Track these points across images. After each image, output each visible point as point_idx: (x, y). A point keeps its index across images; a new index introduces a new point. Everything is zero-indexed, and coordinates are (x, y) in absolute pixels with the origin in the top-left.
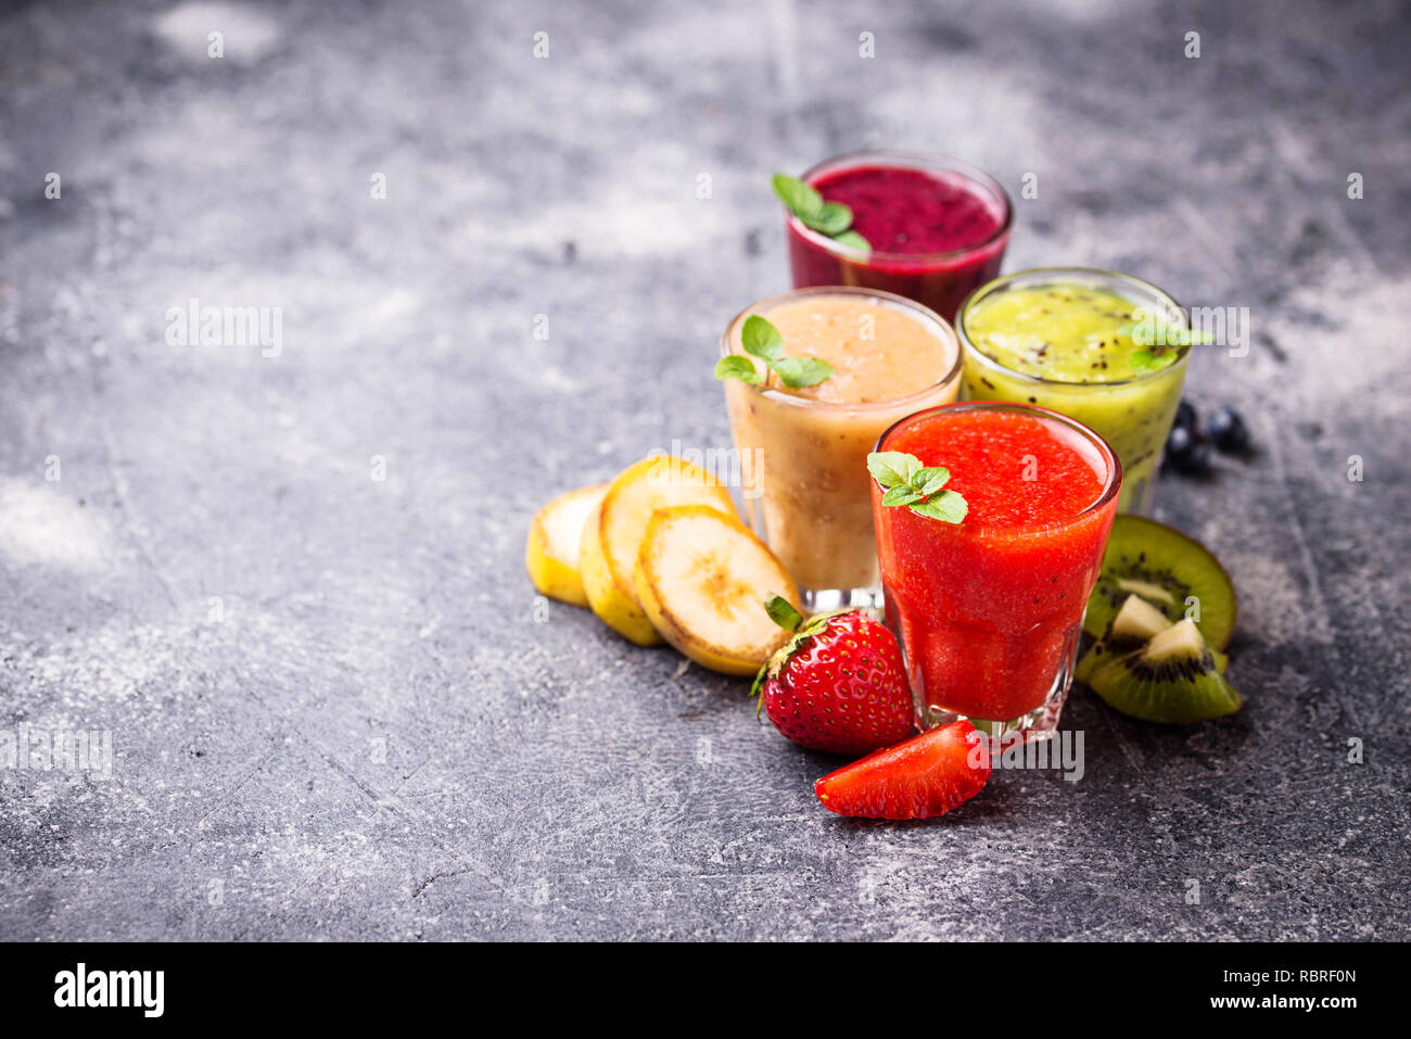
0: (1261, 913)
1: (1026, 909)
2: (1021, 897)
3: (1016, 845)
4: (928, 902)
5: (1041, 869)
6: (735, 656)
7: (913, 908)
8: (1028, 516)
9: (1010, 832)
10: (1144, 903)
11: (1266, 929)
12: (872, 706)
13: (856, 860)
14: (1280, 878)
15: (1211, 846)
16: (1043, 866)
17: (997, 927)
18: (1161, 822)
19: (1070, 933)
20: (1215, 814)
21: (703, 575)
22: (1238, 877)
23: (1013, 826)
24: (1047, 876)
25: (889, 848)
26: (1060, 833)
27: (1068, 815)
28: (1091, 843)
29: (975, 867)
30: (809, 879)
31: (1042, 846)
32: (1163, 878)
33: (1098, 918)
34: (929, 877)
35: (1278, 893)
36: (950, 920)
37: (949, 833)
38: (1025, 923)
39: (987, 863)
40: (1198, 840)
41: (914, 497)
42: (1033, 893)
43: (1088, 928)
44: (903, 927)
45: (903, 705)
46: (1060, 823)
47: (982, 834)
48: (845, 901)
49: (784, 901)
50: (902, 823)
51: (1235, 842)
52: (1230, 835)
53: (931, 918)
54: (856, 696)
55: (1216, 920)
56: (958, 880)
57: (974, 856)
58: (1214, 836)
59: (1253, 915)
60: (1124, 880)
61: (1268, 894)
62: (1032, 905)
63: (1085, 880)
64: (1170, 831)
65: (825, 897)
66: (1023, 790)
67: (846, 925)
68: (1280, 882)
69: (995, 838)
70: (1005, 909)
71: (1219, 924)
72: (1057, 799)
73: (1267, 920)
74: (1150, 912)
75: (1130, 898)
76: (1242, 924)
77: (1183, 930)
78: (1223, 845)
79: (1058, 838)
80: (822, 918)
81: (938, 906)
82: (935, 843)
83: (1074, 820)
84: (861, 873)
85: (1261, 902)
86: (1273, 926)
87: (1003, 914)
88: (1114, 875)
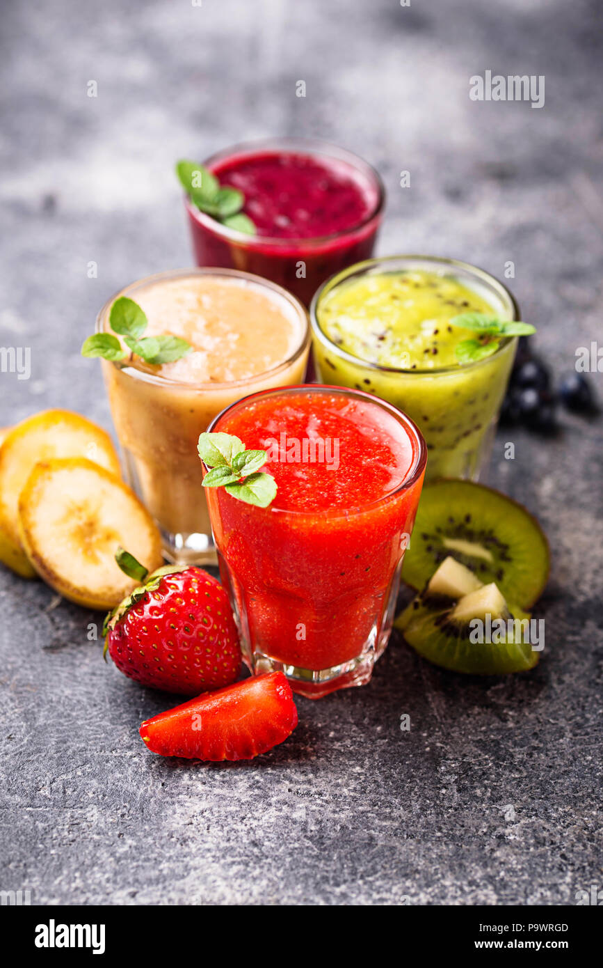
0: (522, 870)
1: (309, 856)
2: (308, 843)
3: (314, 790)
4: (224, 844)
5: (332, 815)
6: (97, 596)
7: (209, 850)
8: (334, 499)
9: (311, 776)
10: (418, 854)
11: (523, 886)
12: (198, 657)
13: (168, 799)
14: (545, 834)
15: (490, 798)
16: (334, 812)
17: (280, 873)
18: (448, 772)
19: (345, 881)
20: (498, 766)
21: (75, 523)
22: (507, 831)
23: (315, 770)
24: (335, 822)
25: (200, 787)
26: (356, 779)
27: (367, 762)
28: (382, 790)
29: (272, 811)
30: (123, 815)
31: (337, 792)
32: (440, 830)
33: (373, 868)
34: (229, 819)
35: (541, 849)
36: (239, 863)
37: (256, 775)
38: (307, 870)
39: (285, 808)
40: (478, 792)
41: (233, 479)
42: (319, 840)
43: (362, 877)
44: (196, 869)
45: (228, 654)
46: (358, 769)
47: (286, 777)
48: (150, 840)
49: (96, 837)
50: (216, 765)
51: (512, 795)
52: (508, 788)
53: (222, 861)
54: (182, 648)
55: (480, 874)
56: (255, 823)
57: (274, 799)
58: (494, 789)
59: (514, 872)
60: (405, 831)
61: (532, 849)
62: (316, 852)
63: (368, 828)
64: (456, 782)
65: (133, 834)
66: (332, 734)
67: (147, 864)
68: (544, 838)
69: (297, 782)
70: (291, 854)
71: (482, 879)
72: (360, 744)
73: (526, 877)
74: (421, 863)
75: (406, 848)
76: (502, 879)
77: (447, 883)
78: (500, 798)
79: (353, 784)
80: (125, 856)
81: (232, 848)
82: (242, 784)
83: (372, 767)
84: (170, 812)
85: (523, 858)
86: (530, 883)
87: (288, 859)
88: (396, 824)
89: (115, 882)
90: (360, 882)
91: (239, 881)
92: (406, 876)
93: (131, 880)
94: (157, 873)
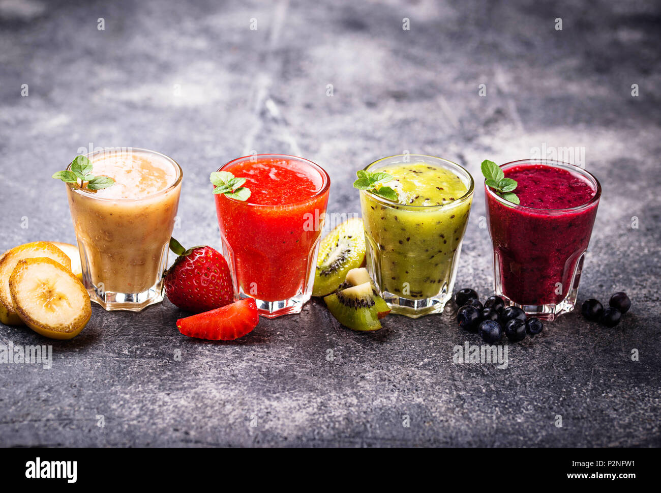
0: (372, 390)
1: (261, 381)
2: (261, 376)
3: (266, 355)
4: (217, 376)
5: (275, 366)
7: (209, 378)
9: (266, 349)
10: (318, 383)
11: (372, 397)
12: (212, 290)
13: (190, 357)
14: (386, 376)
15: (358, 361)
16: (276, 364)
17: (245, 388)
18: (339, 351)
19: (279, 392)
20: (364, 348)
22: (366, 375)
23: (268, 347)
24: (276, 368)
25: (207, 352)
26: (289, 351)
27: (295, 345)
28: (302, 356)
29: (244, 363)
30: (165, 363)
31: (279, 356)
32: (331, 373)
33: (294, 387)
34: (221, 366)
35: (383, 383)
36: (224, 383)
37: (237, 348)
38: (259, 387)
39: (250, 362)
40: (353, 359)
41: (228, 190)
42: (267, 375)
43: (288, 391)
44: (201, 385)
45: (227, 291)
46: (291, 347)
47: (252, 350)
48: (179, 373)
49: (151, 371)
50: (216, 343)
51: (370, 360)
52: (369, 357)
53: (216, 382)
54: (203, 284)
56: (234, 368)
57: (245, 358)
58: (361, 357)
59: (368, 391)
60: (313, 373)
61: (378, 382)
62: (265, 380)
63: (293, 371)
64: (341, 354)
65: (170, 370)
66: (278, 333)
67: (177, 382)
68: (385, 379)
69: (258, 352)
70: (252, 380)
71: (350, 393)
72: (293, 338)
73: (374, 393)
74: (319, 386)
75: (312, 380)
76: (361, 394)
77: (332, 394)
78: (364, 362)
79: (287, 354)
80: (166, 379)
81: (221, 377)
82: (229, 352)
83: (298, 347)
84: (190, 362)
85: (373, 386)
86: (376, 396)
87: (250, 382)
88: (308, 370)
89: (159, 389)
90: (287, 393)
91: (224, 390)
92: (311, 391)
93: (168, 388)
94: (181, 386)
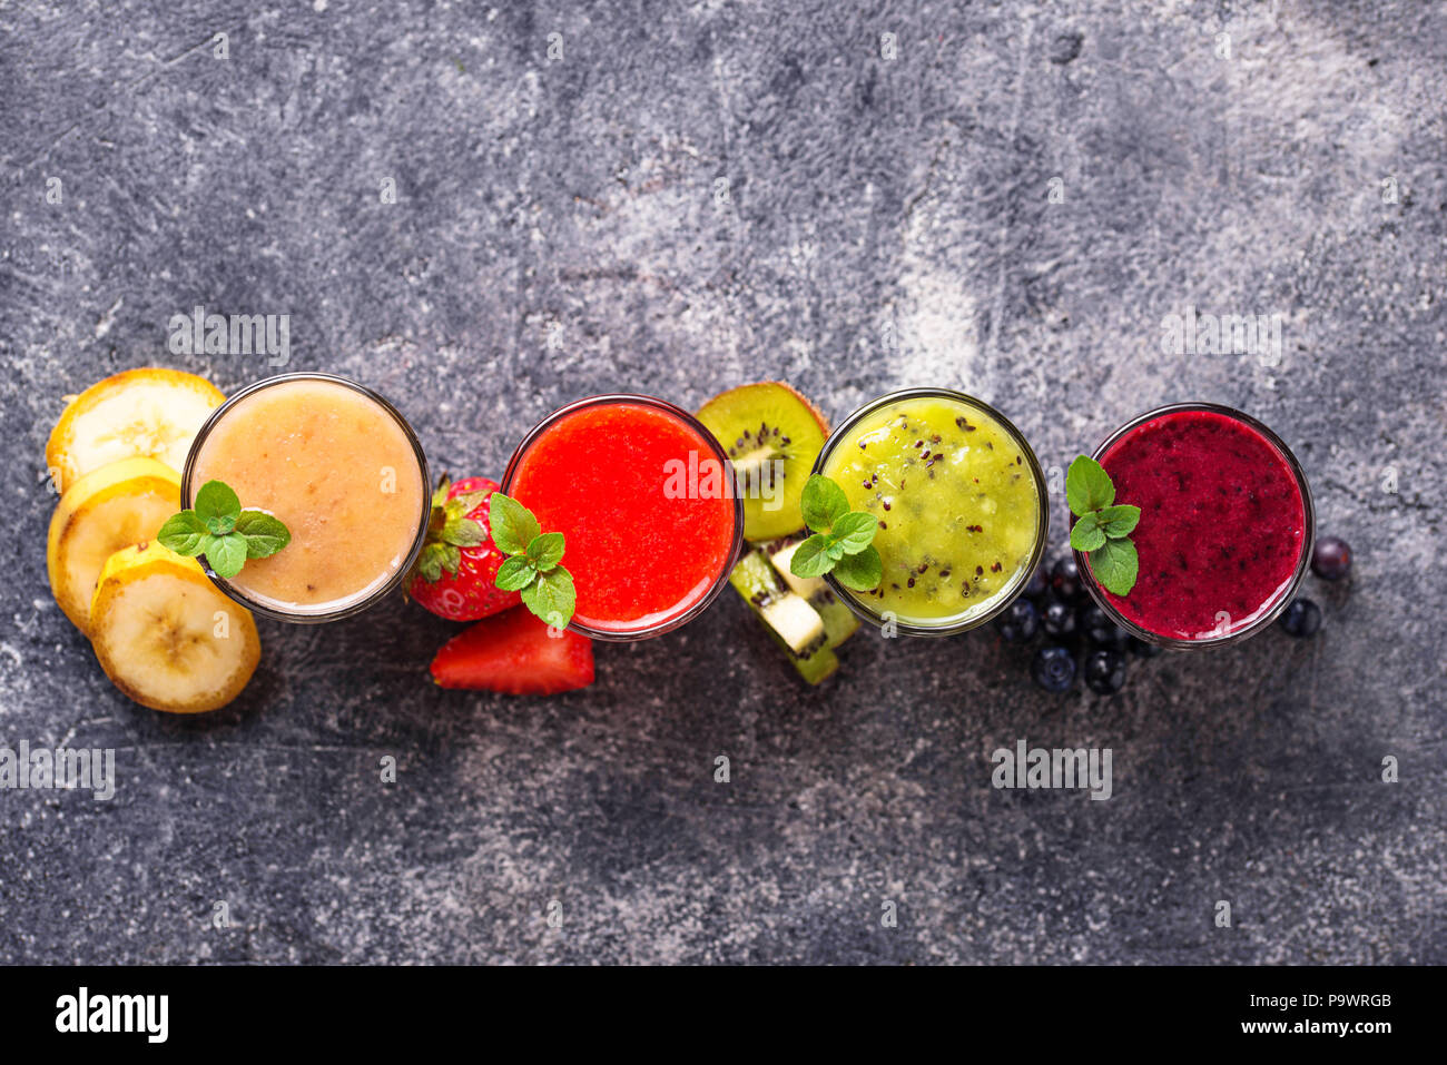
0: (808, 855)
1: (599, 830)
2: (598, 811)
3: (609, 731)
4: (513, 809)
5: (625, 770)
7: (498, 816)
9: (607, 711)
10: (707, 830)
11: (807, 879)
13: (460, 740)
14: (838, 804)
15: (788, 750)
16: (628, 765)
17: (567, 852)
18: (749, 708)
19: (631, 866)
22: (801, 798)
23: (612, 703)
24: (628, 780)
25: (493, 723)
26: (654, 716)
27: (666, 690)
28: (679, 735)
29: (566, 763)
31: (633, 736)
33: (660, 848)
34: (521, 773)
35: (831, 827)
36: (528, 837)
38: (594, 849)
39: (578, 756)
40: (778, 740)
42: (610, 805)
43: (649, 862)
44: (484, 842)
46: (657, 702)
48: (440, 800)
51: (811, 746)
52: (809, 734)
53: (511, 833)
55: (765, 860)
56: (546, 780)
57: (568, 744)
58: (794, 735)
59: (801, 859)
61: (822, 826)
62: (606, 823)
63: (660, 790)
64: (755, 724)
65: (423, 790)
67: (436, 834)
68: (836, 811)
69: (593, 719)
70: (580, 826)
71: (767, 866)
73: (811, 866)
74: (708, 842)
76: (788, 868)
77: (733, 871)
78: (799, 751)
79: (650, 725)
80: (415, 821)
81: (522, 815)
82: (536, 720)
83: (672, 699)
84: (461, 759)
85: (812, 839)
86: (815, 875)
87: (577, 833)
88: (688, 785)
89: (404, 857)
90: (646, 867)
91: (527, 862)
92: (692, 859)
93: (419, 855)
94: (445, 845)
